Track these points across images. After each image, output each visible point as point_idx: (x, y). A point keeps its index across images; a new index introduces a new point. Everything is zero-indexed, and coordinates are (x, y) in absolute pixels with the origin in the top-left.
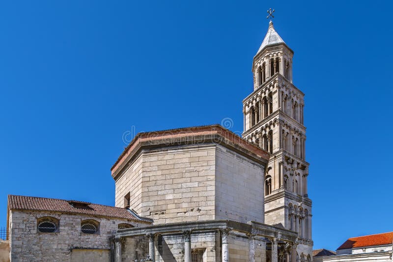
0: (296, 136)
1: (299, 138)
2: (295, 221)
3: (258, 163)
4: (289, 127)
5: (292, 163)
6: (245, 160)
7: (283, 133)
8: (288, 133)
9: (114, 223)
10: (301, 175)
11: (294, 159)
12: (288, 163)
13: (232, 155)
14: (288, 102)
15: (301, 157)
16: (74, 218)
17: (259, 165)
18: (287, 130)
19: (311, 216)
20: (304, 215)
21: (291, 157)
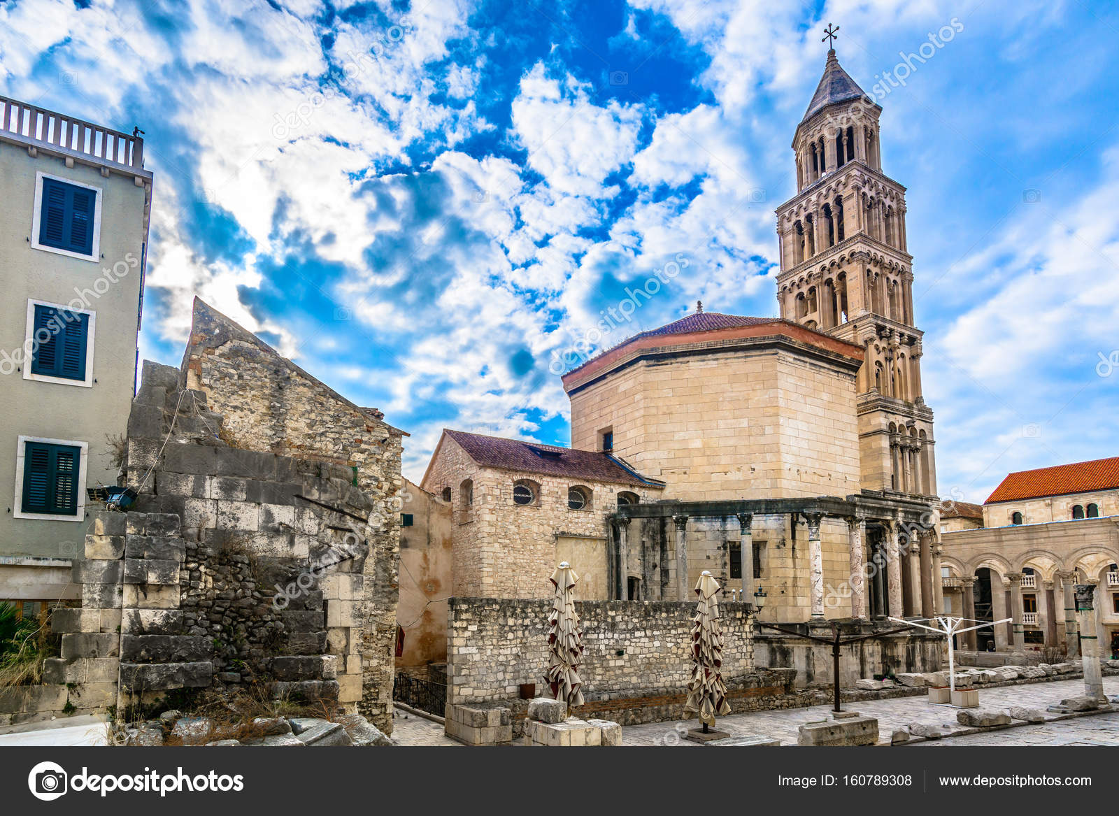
0: (892, 277)
1: (898, 279)
2: (902, 458)
3: (845, 368)
4: (877, 262)
5: (889, 338)
6: (824, 368)
7: (868, 275)
8: (876, 274)
9: (612, 491)
10: (907, 356)
11: (892, 327)
12: (881, 338)
13: (802, 364)
14: (874, 212)
15: (906, 323)
16: (559, 483)
17: (846, 371)
18: (875, 270)
19: (933, 443)
20: (919, 444)
21: (888, 326)
